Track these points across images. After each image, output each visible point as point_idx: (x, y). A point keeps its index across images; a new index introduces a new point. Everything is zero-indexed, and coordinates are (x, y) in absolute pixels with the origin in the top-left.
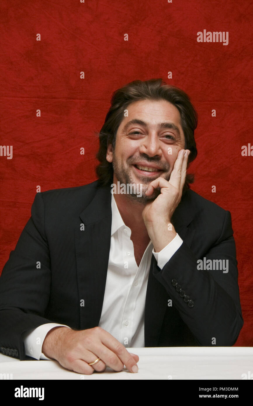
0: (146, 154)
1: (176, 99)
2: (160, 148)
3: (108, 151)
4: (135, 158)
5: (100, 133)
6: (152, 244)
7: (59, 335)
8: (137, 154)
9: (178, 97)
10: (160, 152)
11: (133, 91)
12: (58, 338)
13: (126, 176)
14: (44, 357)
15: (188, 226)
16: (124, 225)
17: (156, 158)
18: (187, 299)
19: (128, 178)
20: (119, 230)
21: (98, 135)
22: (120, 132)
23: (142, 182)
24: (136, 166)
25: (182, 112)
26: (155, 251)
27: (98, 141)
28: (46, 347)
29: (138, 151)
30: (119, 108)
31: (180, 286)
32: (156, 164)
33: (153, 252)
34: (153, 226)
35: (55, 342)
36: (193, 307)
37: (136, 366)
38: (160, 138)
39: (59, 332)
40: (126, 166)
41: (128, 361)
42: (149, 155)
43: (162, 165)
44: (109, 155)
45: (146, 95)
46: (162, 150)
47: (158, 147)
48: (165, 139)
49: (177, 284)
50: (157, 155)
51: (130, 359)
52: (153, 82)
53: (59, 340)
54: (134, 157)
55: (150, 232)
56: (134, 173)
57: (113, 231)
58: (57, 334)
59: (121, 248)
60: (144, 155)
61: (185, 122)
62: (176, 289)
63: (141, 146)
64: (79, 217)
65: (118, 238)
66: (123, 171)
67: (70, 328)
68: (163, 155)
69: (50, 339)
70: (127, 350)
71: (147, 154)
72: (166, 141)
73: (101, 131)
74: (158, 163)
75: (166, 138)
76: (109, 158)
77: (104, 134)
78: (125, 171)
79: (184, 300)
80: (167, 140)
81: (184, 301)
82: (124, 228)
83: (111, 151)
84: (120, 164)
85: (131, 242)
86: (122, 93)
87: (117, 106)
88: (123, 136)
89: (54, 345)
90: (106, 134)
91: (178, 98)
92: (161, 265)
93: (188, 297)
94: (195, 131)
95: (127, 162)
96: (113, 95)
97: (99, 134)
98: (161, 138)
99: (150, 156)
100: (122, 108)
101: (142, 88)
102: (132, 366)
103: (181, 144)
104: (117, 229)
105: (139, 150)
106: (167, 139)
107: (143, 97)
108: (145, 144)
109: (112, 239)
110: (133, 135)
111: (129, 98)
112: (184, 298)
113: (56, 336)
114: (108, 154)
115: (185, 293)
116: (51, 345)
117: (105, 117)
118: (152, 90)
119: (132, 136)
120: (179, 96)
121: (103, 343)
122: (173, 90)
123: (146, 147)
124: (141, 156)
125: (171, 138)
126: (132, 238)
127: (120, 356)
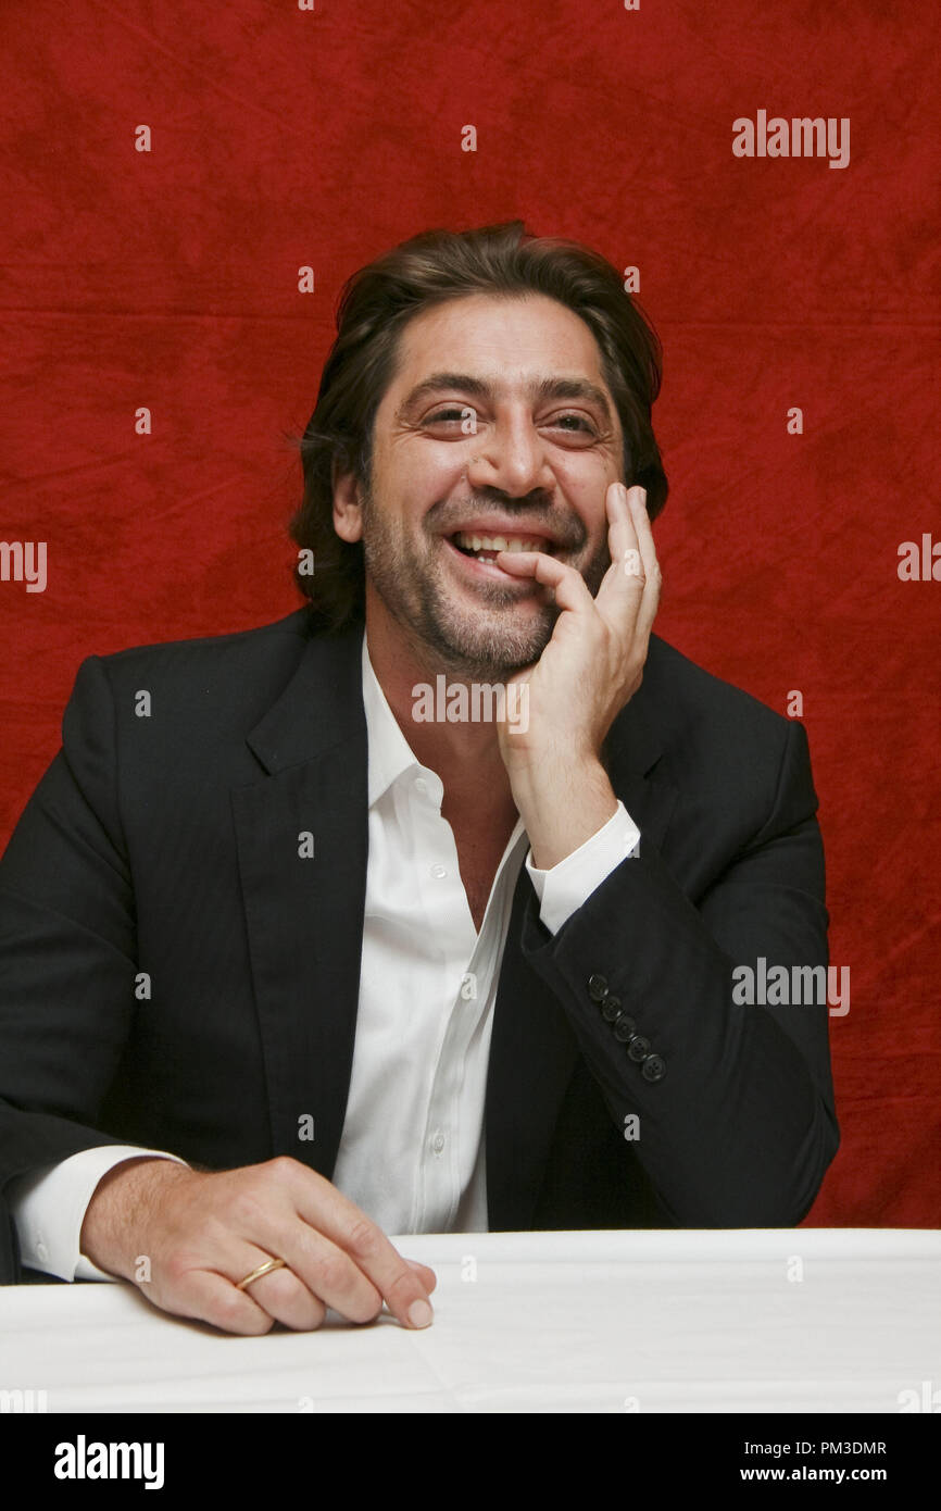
0: (497, 489)
1: (579, 288)
2: (546, 462)
3: (339, 502)
4: (456, 507)
5: (306, 436)
6: (525, 835)
7: (143, 1191)
8: (462, 492)
9: (586, 282)
10: (548, 475)
11: (420, 268)
12: (137, 1199)
13: (422, 582)
14: (90, 1269)
15: (647, 776)
16: (414, 765)
17: (536, 498)
18: (639, 1052)
19: (431, 593)
20: (396, 786)
21: (298, 445)
22: (386, 420)
23: (484, 604)
24: (457, 539)
25: (608, 337)
26: (534, 864)
27: (298, 469)
28: (93, 1231)
29: (463, 480)
30: (371, 335)
31: (619, 1002)
32: (539, 520)
33: (528, 865)
34: (529, 766)
35: (129, 1213)
36: (661, 1079)
37: (425, 1305)
38: (541, 429)
39: (144, 1177)
40: (422, 543)
41: (396, 1282)
42: (509, 490)
43: (559, 525)
44: (345, 516)
45: (473, 276)
46: (553, 469)
47: (539, 460)
48: (556, 430)
49: (606, 992)
50: (539, 490)
51: (403, 1275)
52: (493, 234)
53: (141, 1206)
54: (451, 507)
55: (521, 789)
56: (451, 573)
57: (375, 792)
58: (133, 1186)
59: (410, 852)
60: (487, 492)
61: (618, 370)
62: (602, 1013)
63: (476, 461)
64: (247, 743)
65: (395, 816)
66: (412, 562)
67: (184, 1163)
68: (558, 490)
69: (110, 1201)
70: (389, 1243)
71: (502, 486)
72: (564, 439)
73: (309, 427)
74: (546, 515)
75: (563, 427)
76: (347, 526)
77: (322, 437)
78: (421, 564)
79: (629, 1052)
80: (567, 435)
81: (627, 1055)
82: (417, 775)
83: (351, 499)
84: (400, 535)
85: (445, 826)
86: (384, 279)
87: (365, 329)
88: (401, 433)
89: (123, 1224)
90: (328, 438)
91: (588, 285)
92: (554, 918)
93: (645, 1043)
94: (655, 406)
95: (425, 526)
96: (346, 292)
97: (301, 440)
98: (545, 430)
99: (514, 493)
100: (384, 335)
101: (458, 258)
102: (409, 1301)
103: (613, 453)
104: (391, 780)
105: (468, 475)
106: (565, 431)
107: (466, 285)
108: (491, 450)
109: (375, 821)
110: (438, 423)
111: (411, 294)
112: (627, 1045)
113: (133, 1192)
114: (341, 515)
115: (633, 1029)
116: (110, 1222)
117: (317, 379)
118: (494, 262)
119: (436, 430)
120: (589, 276)
121: (302, 1218)
122: (571, 255)
123: (494, 464)
124: (476, 498)
125: (581, 425)
126: (447, 811)
127: (364, 1263)
